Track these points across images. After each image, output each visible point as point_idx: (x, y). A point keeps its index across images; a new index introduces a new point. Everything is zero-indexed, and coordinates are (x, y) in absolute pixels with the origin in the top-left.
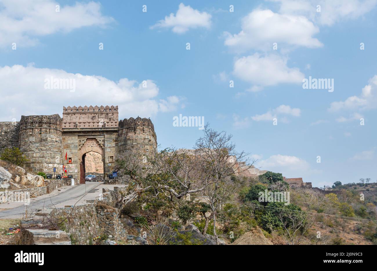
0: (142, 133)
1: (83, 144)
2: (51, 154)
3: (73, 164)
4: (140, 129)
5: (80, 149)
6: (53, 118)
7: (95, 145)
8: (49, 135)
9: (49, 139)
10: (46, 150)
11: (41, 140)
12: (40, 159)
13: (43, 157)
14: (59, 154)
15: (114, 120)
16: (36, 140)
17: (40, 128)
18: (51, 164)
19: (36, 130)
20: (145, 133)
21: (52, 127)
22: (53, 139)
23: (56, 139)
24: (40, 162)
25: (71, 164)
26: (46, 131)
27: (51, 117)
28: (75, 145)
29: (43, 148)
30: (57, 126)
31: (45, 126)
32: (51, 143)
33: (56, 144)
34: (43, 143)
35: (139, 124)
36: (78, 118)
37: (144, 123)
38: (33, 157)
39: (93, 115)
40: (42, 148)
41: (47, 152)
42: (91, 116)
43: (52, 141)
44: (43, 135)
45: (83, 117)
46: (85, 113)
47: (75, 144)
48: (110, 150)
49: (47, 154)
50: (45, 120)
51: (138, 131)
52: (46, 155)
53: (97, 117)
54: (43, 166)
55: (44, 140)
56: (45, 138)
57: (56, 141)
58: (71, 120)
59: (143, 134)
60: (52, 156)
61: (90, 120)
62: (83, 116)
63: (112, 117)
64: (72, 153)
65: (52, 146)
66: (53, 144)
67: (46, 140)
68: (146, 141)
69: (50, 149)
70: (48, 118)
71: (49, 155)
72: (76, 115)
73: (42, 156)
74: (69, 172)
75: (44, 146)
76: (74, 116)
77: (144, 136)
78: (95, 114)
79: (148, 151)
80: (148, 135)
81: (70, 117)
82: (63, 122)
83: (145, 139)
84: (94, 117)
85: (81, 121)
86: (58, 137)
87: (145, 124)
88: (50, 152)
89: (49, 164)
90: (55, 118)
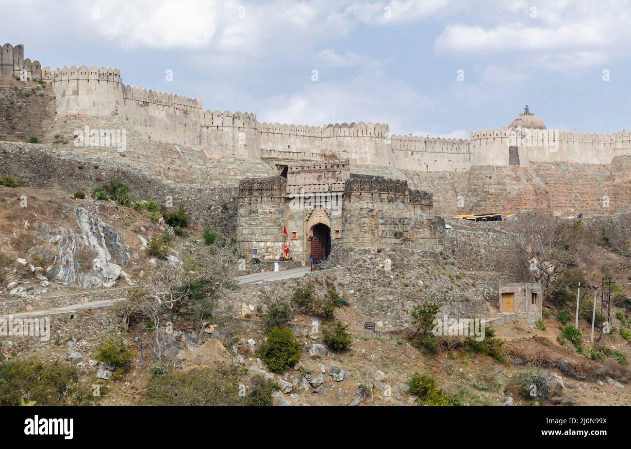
0: (358, 202)
1: (311, 214)
2: (262, 229)
3: (298, 241)
4: (355, 196)
5: (308, 220)
6: (266, 182)
7: (323, 215)
8: (260, 205)
9: (260, 210)
10: (257, 225)
11: (252, 212)
12: (249, 236)
13: (252, 234)
14: (276, 229)
15: (341, 181)
16: (245, 212)
17: (250, 196)
18: (263, 243)
19: (246, 199)
20: (364, 200)
21: (265, 194)
22: (265, 210)
23: (269, 210)
24: (249, 240)
25: (296, 241)
26: (257, 200)
27: (264, 181)
28: (299, 216)
29: (253, 223)
30: (274, 192)
31: (256, 193)
32: (263, 216)
33: (270, 216)
34: (253, 215)
35: (355, 188)
36: (303, 178)
37: (362, 187)
38: (243, 234)
39: (319, 174)
40: (250, 222)
41: (257, 228)
42: (317, 175)
43: (265, 213)
44: (253, 205)
45: (308, 177)
46: (309, 172)
47: (299, 214)
48: (336, 222)
49: (258, 230)
50: (256, 186)
51: (353, 199)
52: (256, 231)
53: (323, 177)
54: (252, 245)
55: (254, 212)
56: (255, 209)
57: (271, 213)
58: (296, 181)
59: (360, 202)
60: (264, 232)
61: (316, 181)
62: (309, 175)
63: (340, 176)
64: (297, 226)
65: (263, 220)
66: (265, 216)
67: (256, 212)
68: (365, 212)
69: (261, 224)
70: (261, 183)
71: (260, 231)
72: (302, 174)
73: (251, 232)
74: (294, 251)
75: (254, 220)
76: (299, 176)
77: (361, 204)
78: (321, 172)
79: (365, 225)
80: (367, 203)
81: (295, 177)
82: (287, 184)
83: (362, 209)
84: (319, 176)
85: (307, 182)
86: (274, 207)
87: (364, 188)
88: (260, 227)
89: (260, 243)
90: (269, 182)
